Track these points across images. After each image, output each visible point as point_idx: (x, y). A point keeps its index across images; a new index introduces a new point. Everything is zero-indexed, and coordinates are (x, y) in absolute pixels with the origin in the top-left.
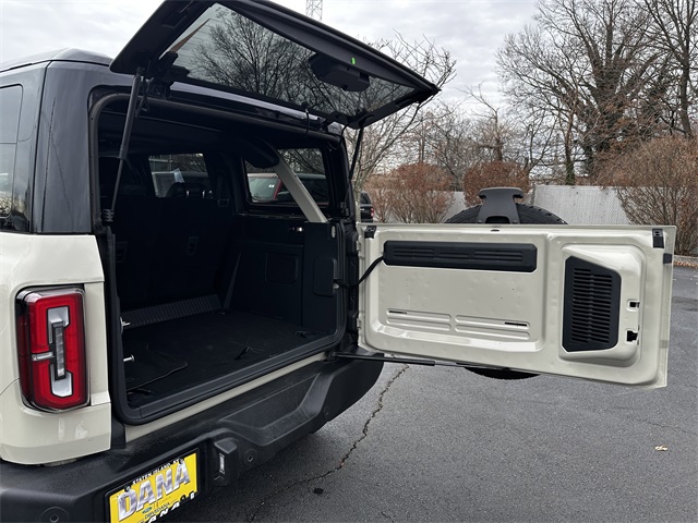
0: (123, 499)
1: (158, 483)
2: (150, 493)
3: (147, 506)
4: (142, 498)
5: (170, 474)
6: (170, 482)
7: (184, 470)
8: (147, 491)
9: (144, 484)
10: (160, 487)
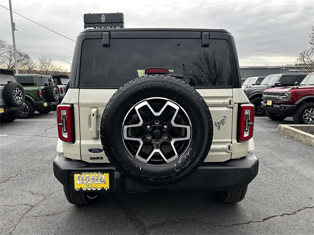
0: (79, 177)
1: (92, 178)
2: (89, 180)
3: (87, 184)
4: (86, 180)
5: (97, 177)
6: (97, 179)
7: (103, 178)
8: (88, 179)
9: (87, 176)
10: (93, 179)
